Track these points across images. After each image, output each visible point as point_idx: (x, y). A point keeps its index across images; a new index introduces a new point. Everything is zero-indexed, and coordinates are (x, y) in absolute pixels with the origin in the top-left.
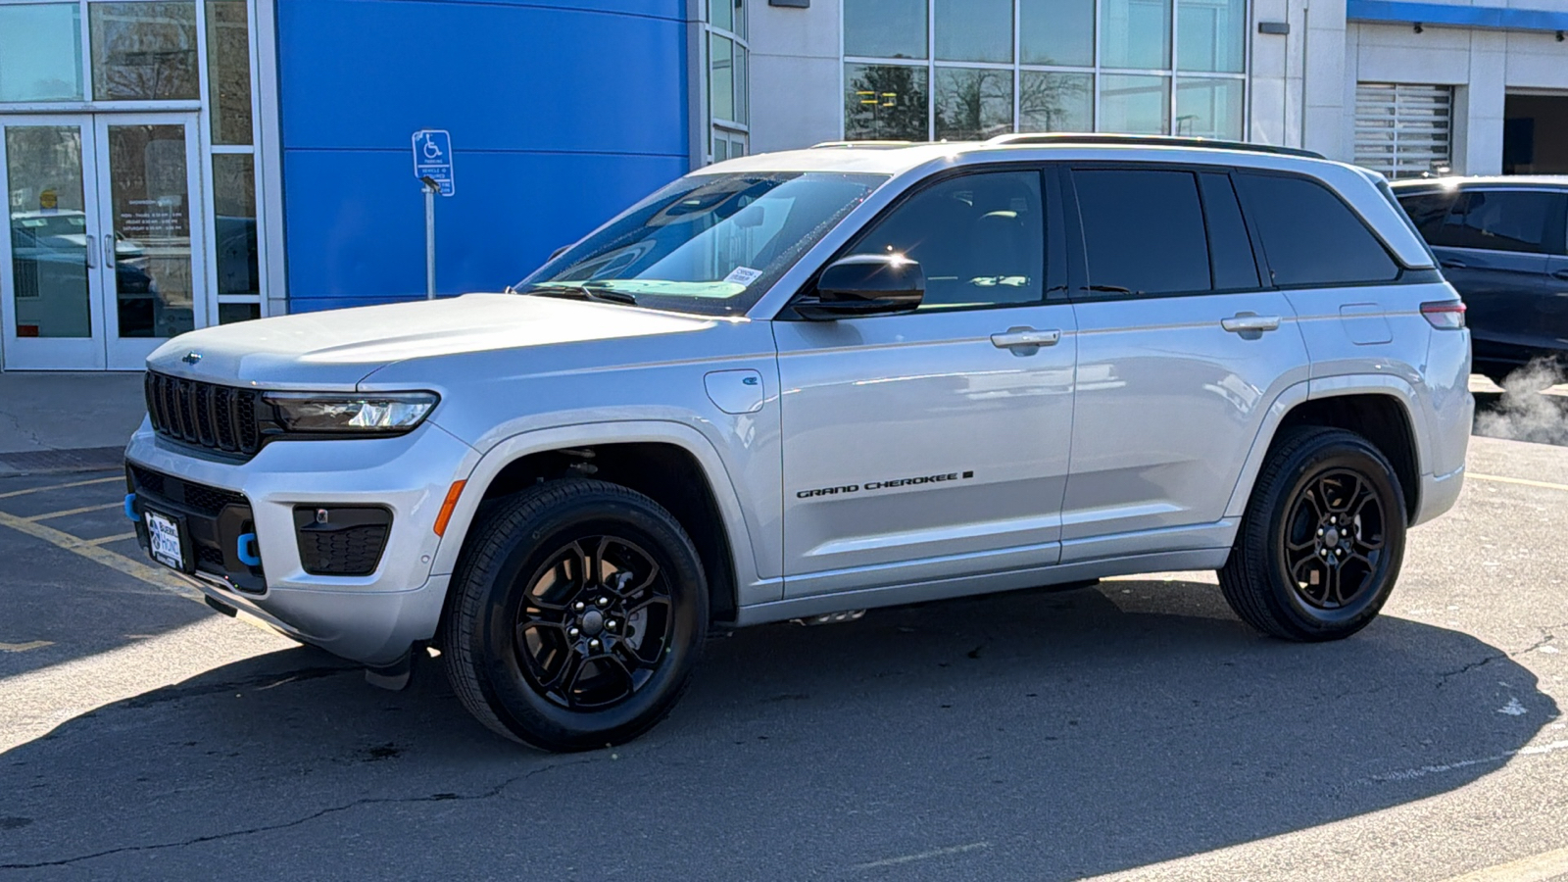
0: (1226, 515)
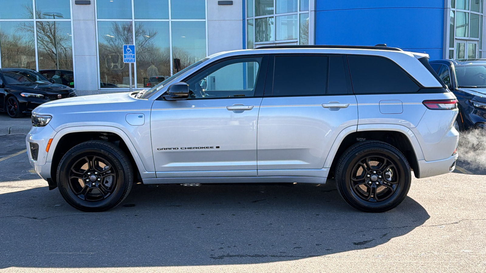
0: (324, 167)
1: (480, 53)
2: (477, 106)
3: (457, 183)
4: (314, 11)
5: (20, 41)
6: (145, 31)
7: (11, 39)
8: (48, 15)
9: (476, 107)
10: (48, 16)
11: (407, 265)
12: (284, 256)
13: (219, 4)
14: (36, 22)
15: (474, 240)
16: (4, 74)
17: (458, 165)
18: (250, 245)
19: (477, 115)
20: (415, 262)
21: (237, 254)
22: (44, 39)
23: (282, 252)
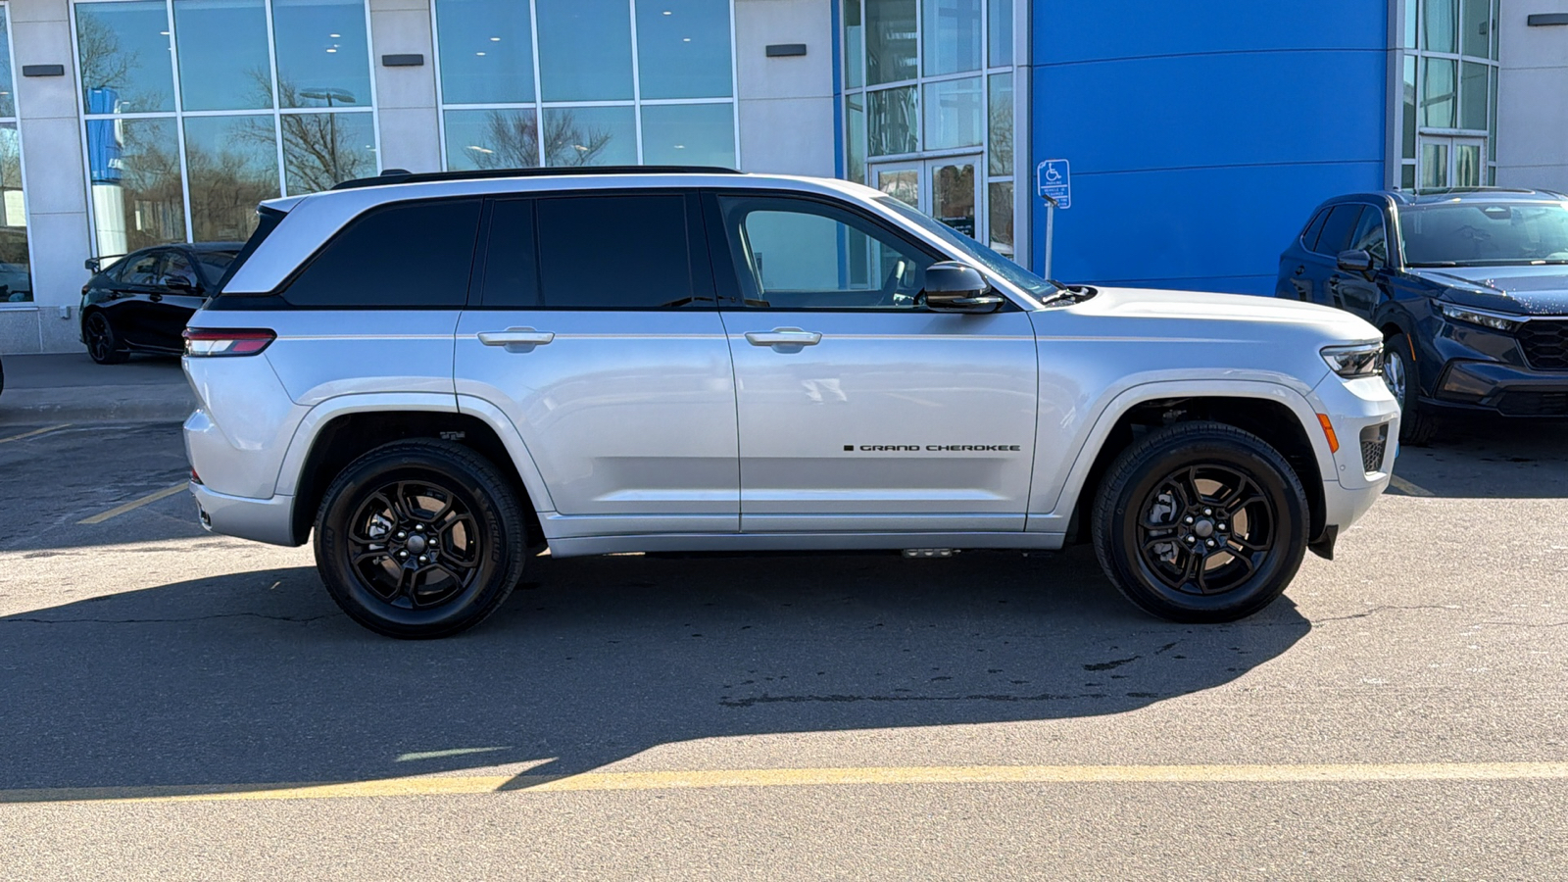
1: (1492, 170)
2: (1452, 315)
3: (1384, 520)
4: (1028, 66)
5: (243, 169)
6: (579, 131)
7: (217, 164)
8: (315, 97)
9: (1448, 319)
10: (314, 99)
11: (1212, 716)
12: (903, 699)
13: (768, 55)
14: (281, 115)
15: (1398, 656)
16: (199, 258)
17: (1398, 475)
18: (823, 673)
19: (1452, 340)
20: (1233, 707)
21: (788, 694)
22: (306, 163)
23: (900, 690)
